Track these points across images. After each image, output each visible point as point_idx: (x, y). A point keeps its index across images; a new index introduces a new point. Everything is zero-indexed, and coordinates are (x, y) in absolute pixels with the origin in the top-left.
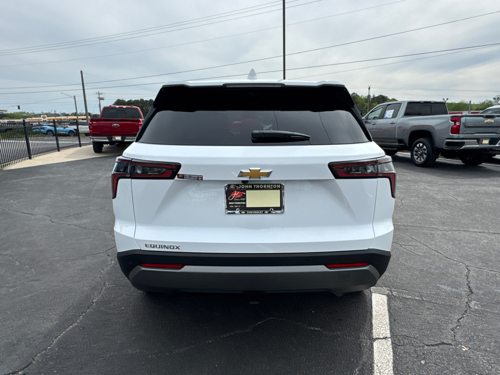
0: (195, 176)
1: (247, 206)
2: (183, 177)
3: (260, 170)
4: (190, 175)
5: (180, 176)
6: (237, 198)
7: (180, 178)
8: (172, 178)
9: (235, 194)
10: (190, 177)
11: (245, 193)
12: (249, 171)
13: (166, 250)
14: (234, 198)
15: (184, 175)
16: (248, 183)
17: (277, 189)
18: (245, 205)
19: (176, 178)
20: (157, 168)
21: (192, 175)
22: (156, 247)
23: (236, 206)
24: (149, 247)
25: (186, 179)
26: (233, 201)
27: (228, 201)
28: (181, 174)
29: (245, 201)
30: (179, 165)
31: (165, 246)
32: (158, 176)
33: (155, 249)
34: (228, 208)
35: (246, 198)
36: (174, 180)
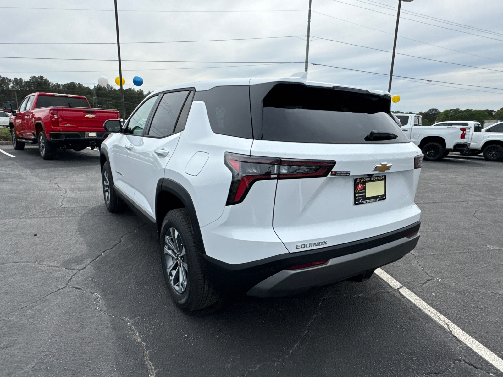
0: (345, 173)
1: (367, 196)
2: (335, 174)
3: (386, 164)
4: (341, 172)
5: (334, 173)
6: (361, 190)
7: (333, 175)
8: (325, 175)
9: (360, 187)
10: (341, 173)
11: (365, 185)
12: (381, 166)
13: (315, 247)
14: (359, 190)
15: (336, 172)
16: (374, 176)
17: (382, 180)
18: (365, 195)
19: (329, 175)
20: (315, 166)
21: (343, 172)
22: (307, 247)
23: (360, 198)
24: (299, 248)
25: (338, 175)
26: (358, 193)
27: (355, 194)
28: (334, 171)
29: (365, 192)
30: (335, 162)
31: (315, 244)
32: (313, 175)
33: (306, 249)
34: (356, 200)
35: (365, 189)
36: (326, 177)
